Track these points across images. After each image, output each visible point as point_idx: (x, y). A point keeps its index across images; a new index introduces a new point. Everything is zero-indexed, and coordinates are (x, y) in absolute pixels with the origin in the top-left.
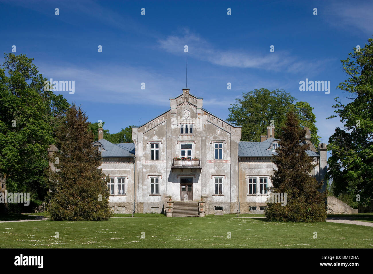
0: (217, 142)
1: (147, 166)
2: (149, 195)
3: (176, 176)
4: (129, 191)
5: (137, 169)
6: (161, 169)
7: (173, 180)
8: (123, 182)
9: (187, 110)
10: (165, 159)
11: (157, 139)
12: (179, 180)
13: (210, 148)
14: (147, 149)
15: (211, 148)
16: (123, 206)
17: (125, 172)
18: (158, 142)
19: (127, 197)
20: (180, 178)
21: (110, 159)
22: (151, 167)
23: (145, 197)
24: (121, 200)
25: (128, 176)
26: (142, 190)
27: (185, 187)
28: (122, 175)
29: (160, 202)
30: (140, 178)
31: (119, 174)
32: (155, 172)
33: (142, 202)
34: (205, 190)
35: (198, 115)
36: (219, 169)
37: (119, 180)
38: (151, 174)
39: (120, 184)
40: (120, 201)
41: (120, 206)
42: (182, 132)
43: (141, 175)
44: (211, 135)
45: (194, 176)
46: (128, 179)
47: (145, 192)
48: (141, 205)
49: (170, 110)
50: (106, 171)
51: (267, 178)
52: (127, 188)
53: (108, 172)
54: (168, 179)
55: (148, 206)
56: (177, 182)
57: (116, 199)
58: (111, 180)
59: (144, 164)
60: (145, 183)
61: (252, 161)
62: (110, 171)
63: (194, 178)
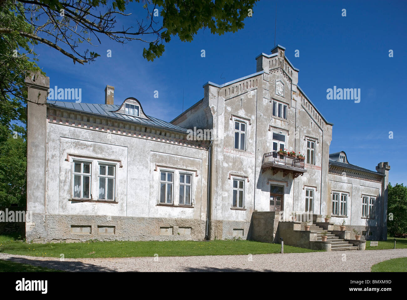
0: (311, 139)
1: (229, 157)
2: (230, 207)
3: (266, 180)
4: (199, 199)
5: (215, 160)
6: (248, 167)
7: (262, 187)
8: (189, 181)
9: (280, 81)
10: (253, 152)
11: (244, 116)
12: (269, 187)
13: (303, 145)
14: (229, 128)
15: (304, 146)
16: (189, 226)
17: (193, 163)
18: (245, 121)
19: (195, 209)
20: (271, 184)
22: (235, 161)
23: (225, 212)
24: (184, 215)
25: (198, 172)
26: (221, 199)
27: (273, 199)
28: (188, 168)
29: (245, 221)
30: (219, 177)
31: (183, 165)
32: (240, 169)
33: (221, 219)
34: (298, 205)
35: (293, 94)
36: (311, 177)
37: (182, 176)
38: (234, 172)
39: (183, 184)
40: (183, 217)
41: (182, 225)
42: (274, 114)
43: (221, 172)
44: (305, 127)
45: (286, 183)
46: (197, 176)
47: (225, 203)
48: (220, 225)
49: (261, 74)
50: (160, 156)
51: (347, 195)
52: (195, 194)
53: (162, 159)
54: (256, 185)
55: (229, 227)
56: (267, 191)
57: (175, 213)
58: (167, 175)
59: (225, 154)
60: (225, 188)
61: (337, 171)
62: (167, 158)
63: (285, 187)
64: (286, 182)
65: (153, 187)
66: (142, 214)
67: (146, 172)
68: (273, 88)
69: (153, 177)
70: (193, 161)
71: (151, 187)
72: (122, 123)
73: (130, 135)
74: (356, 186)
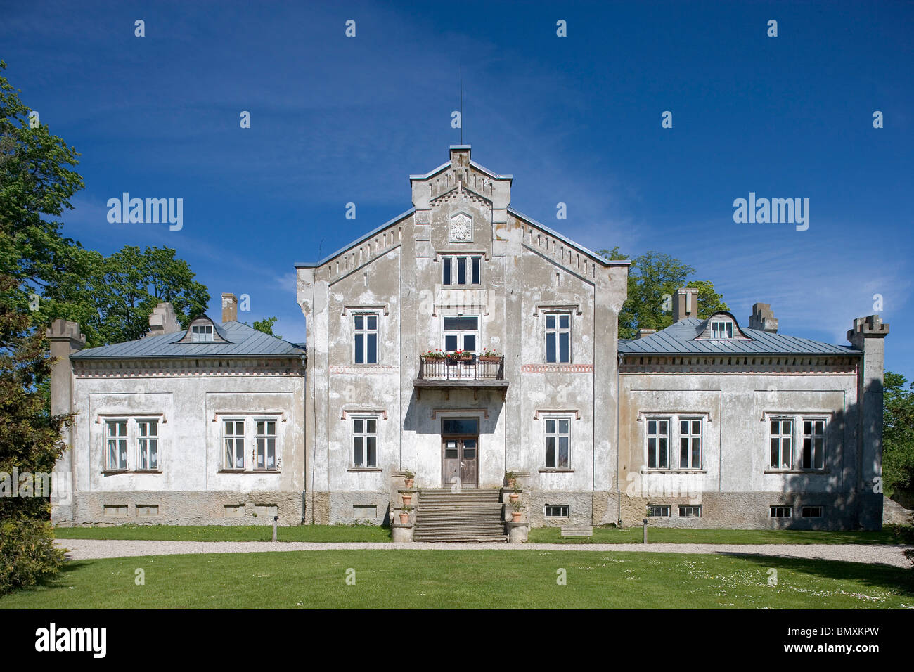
0: (555, 310)
1: (341, 381)
2: (347, 468)
3: (429, 411)
4: (287, 458)
5: (312, 390)
6: (383, 391)
7: (420, 425)
8: (272, 429)
9: (462, 213)
10: (395, 362)
11: (371, 303)
12: (438, 423)
13: (531, 328)
14: (341, 331)
15: (535, 327)
16: (271, 502)
17: (277, 401)
18: (374, 310)
19: (283, 474)
20: (442, 418)
21: (231, 363)
22: (354, 386)
23: (335, 476)
24: (264, 485)
25: (287, 414)
26: (326, 455)
27: (456, 446)
28: (268, 411)
29: (380, 491)
30: (321, 418)
31: (260, 406)
32: (366, 399)
33: (326, 489)
34: (518, 453)
35: (498, 228)
36: (558, 391)
37: (260, 424)
38: (353, 405)
39: (262, 436)
40: (263, 488)
41: (260, 501)
42: (447, 281)
43: (323, 409)
44: (536, 288)
45: (483, 412)
46: (284, 421)
47: (335, 462)
48: (323, 499)
49: (411, 215)
50: (221, 398)
51: (702, 419)
52: (281, 450)
53: (225, 402)
54: (403, 423)
55: (343, 502)
56: (433, 432)
57: (247, 484)
58: (235, 427)
59: (333, 378)
60: (335, 435)
61: (658, 367)
62: (232, 400)
63: (482, 420)
64: (485, 409)
65: (211, 446)
66: (197, 486)
67: (200, 425)
68: (441, 230)
69: (211, 431)
70: (276, 398)
71: (208, 445)
72: (163, 361)
73: (176, 375)
74: (737, 394)
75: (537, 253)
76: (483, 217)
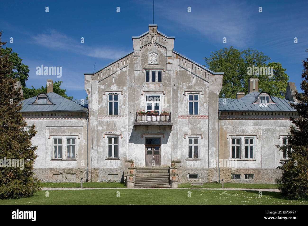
0: (192, 93)
1: (103, 122)
2: (105, 158)
3: (140, 135)
4: (80, 154)
5: (91, 126)
6: (121, 126)
7: (136, 140)
8: (74, 142)
9: (154, 52)
10: (126, 114)
11: (116, 89)
12: (144, 140)
13: (183, 100)
14: (103, 101)
16: (73, 173)
17: (76, 130)
18: (117, 93)
19: (78, 161)
20: (145, 138)
21: (57, 114)
22: (108, 124)
23: (100, 162)
24: (70, 165)
25: (80, 136)
26: (97, 153)
27: (151, 149)
28: (72, 134)
29: (120, 168)
30: (95, 137)
31: (69, 132)
32: (113, 130)
33: (97, 167)
34: (177, 153)
36: (194, 127)
37: (69, 140)
38: (108, 132)
39: (69, 145)
40: (70, 167)
41: (68, 172)
42: (147, 80)
43: (96, 134)
44: (184, 84)
45: (163, 135)
46: (79, 138)
47: (101, 156)
48: (95, 171)
49: (132, 53)
50: (52, 129)
51: (254, 138)
52: (78, 151)
53: (54, 131)
54: (129, 140)
55: (104, 173)
56: (141, 144)
57: (64, 165)
58: (58, 141)
59: (100, 121)
60: (101, 144)
61: (236, 117)
62: (57, 130)
63: (162, 138)
64: (163, 134)
65: (48, 149)
66: (42, 166)
67: (43, 140)
68: (145, 60)
69: (48, 143)
70: (76, 129)
71: (47, 149)
72: (27, 113)
73: (33, 119)
74: (269, 128)
75: (185, 69)
76: (162, 54)
